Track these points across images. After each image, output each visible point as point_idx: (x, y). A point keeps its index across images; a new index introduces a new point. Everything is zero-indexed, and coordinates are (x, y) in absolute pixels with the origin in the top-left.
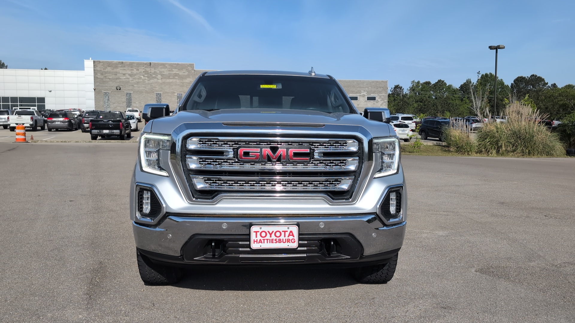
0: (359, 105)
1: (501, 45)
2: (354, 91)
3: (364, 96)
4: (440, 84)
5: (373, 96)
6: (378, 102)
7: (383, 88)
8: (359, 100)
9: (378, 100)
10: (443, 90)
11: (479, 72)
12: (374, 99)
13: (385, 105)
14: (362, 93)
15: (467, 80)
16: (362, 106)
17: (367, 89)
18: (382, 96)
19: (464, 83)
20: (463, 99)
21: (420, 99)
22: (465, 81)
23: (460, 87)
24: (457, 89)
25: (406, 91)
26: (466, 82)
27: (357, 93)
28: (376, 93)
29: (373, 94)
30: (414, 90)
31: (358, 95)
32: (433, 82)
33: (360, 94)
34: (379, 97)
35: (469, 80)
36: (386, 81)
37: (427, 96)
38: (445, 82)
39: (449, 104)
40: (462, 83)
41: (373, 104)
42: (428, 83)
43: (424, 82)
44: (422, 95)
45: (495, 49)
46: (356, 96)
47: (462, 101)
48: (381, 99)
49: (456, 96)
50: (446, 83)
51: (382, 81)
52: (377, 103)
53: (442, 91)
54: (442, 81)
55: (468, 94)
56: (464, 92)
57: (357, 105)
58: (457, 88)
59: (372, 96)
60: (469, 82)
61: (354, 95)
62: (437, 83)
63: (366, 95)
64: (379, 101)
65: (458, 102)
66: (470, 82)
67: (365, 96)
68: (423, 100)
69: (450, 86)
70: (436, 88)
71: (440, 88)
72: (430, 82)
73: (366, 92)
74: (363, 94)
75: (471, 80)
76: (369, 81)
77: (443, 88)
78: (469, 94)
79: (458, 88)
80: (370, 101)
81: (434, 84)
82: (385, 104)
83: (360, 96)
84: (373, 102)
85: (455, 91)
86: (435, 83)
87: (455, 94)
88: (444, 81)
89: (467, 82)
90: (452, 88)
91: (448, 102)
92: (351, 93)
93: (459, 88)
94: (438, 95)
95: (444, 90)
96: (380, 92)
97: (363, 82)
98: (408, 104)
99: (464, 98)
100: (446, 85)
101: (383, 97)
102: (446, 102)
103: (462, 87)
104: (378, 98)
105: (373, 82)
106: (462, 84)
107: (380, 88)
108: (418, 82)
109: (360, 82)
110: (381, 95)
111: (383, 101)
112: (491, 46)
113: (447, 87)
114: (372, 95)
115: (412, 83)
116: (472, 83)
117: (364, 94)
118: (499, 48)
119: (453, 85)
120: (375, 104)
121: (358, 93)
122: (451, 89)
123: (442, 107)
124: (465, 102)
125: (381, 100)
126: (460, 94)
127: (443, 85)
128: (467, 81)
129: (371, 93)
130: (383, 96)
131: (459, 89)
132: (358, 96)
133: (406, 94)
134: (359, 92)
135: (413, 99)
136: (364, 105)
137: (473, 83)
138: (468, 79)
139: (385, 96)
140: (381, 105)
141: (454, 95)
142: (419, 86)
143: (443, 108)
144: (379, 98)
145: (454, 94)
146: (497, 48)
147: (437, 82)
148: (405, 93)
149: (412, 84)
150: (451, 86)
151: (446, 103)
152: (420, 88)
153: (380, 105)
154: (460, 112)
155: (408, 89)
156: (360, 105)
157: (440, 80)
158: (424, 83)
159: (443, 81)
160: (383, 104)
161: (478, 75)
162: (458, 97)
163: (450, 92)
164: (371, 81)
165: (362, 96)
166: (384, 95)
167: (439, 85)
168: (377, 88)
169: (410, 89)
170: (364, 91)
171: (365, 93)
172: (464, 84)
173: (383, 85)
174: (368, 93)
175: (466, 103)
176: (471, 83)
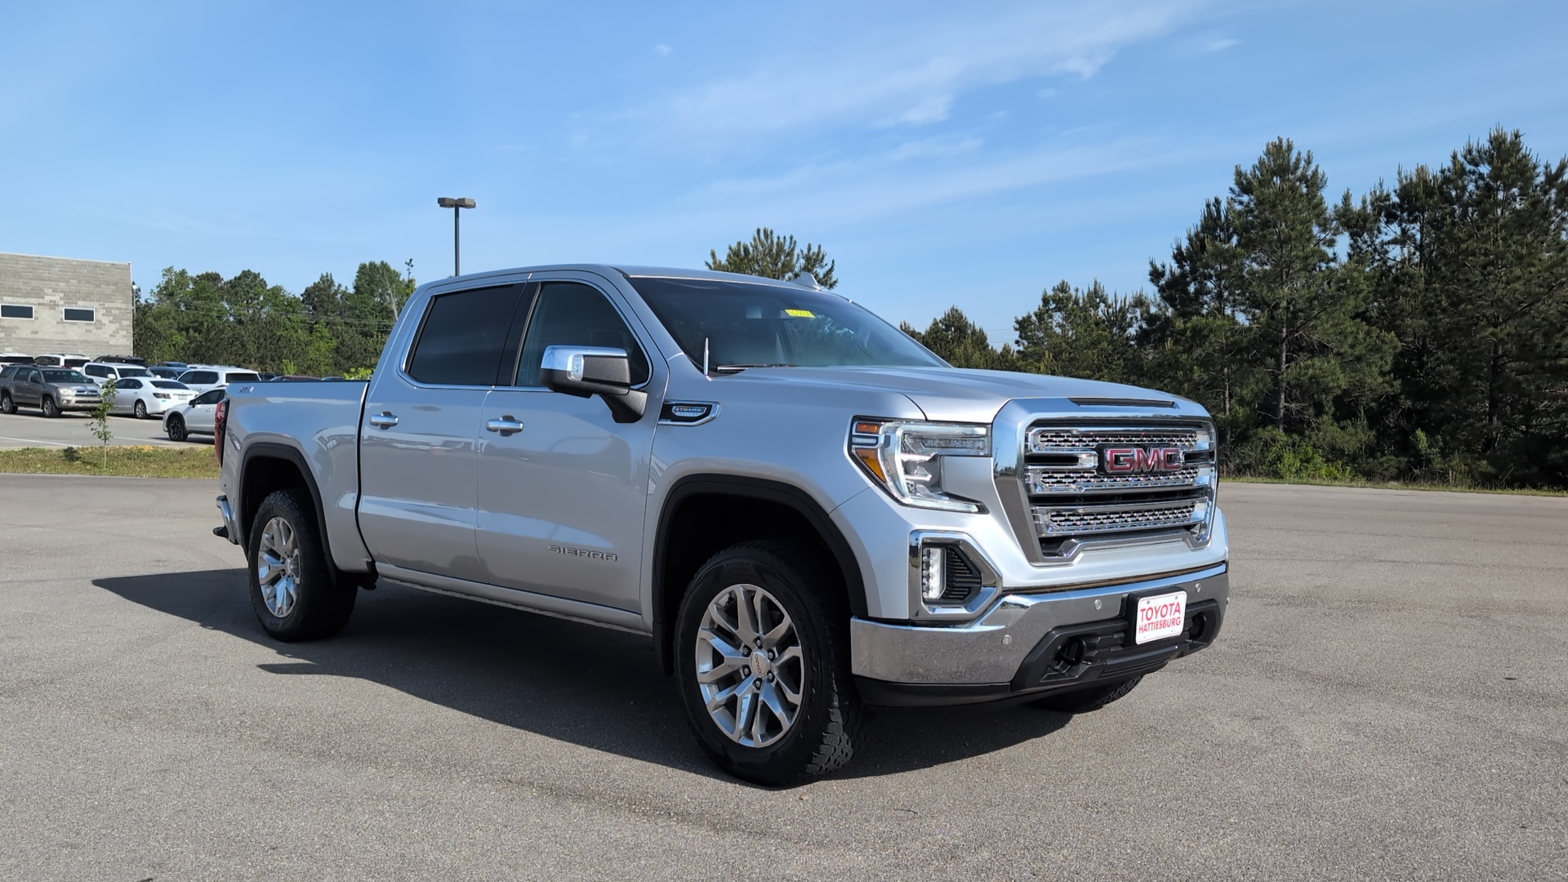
0: (37, 333)
1: (468, 199)
2: (21, 289)
3: (53, 305)
4: (248, 283)
5: (83, 307)
6: (100, 325)
7: (115, 284)
8: (36, 318)
9: (101, 321)
10: (258, 299)
11: (411, 260)
12: (87, 316)
13: (124, 337)
14: (47, 298)
15: (322, 276)
16: (47, 337)
17: (62, 284)
18: (114, 308)
19: (314, 284)
20: (315, 326)
21: (192, 323)
22: (317, 280)
23: (304, 294)
24: (295, 298)
25: (148, 296)
26: (319, 282)
27: (28, 295)
28: (93, 301)
29: (86, 300)
30: (171, 295)
31: (34, 300)
32: (228, 276)
33: (41, 301)
34: (104, 311)
35: (327, 276)
36: (125, 266)
37: (215, 314)
38: (261, 277)
39: (279, 339)
40: (310, 284)
41: (86, 331)
42: (214, 278)
43: (200, 274)
44: (196, 310)
45: (452, 206)
46: (27, 303)
47: (311, 332)
48: (111, 318)
49: (293, 317)
50: (265, 279)
51: (113, 264)
52: (97, 328)
53: (256, 301)
54: (254, 274)
55: (326, 314)
56: (315, 308)
57: (32, 333)
58: (297, 297)
59: (79, 306)
60: (327, 281)
61: (19, 300)
62: (240, 278)
63: (62, 302)
64: (104, 325)
65: (303, 335)
66: (331, 283)
67: (58, 305)
68: (202, 324)
69: (277, 291)
70: (236, 294)
71: (249, 294)
72: (218, 275)
73: (62, 295)
74: (50, 301)
75: (333, 278)
76: (68, 261)
77: (257, 295)
78: (329, 314)
79: (298, 295)
80: (76, 324)
81: (231, 281)
82: (125, 332)
83: (39, 304)
84: (86, 324)
85: (291, 305)
86: (233, 278)
87: (293, 312)
88: (259, 274)
89: (324, 283)
90: (283, 296)
91: (274, 335)
92: (9, 296)
93: (302, 295)
94: (242, 312)
95: (261, 298)
96: (108, 298)
97: (50, 264)
98: (159, 334)
99: (317, 326)
100: (266, 285)
101: (117, 312)
102: (269, 335)
103: (308, 293)
104: (101, 314)
105: (83, 265)
106: (309, 286)
107: (107, 284)
108: (183, 273)
109: (39, 262)
110: (112, 305)
111: (117, 325)
112: (444, 199)
113: (271, 293)
114: (81, 305)
115: (164, 275)
116: (337, 285)
117: (55, 301)
118: (462, 206)
119: (285, 288)
120: (91, 331)
121: (32, 297)
122: (282, 298)
123: (258, 348)
124: (320, 335)
125: (110, 322)
126: (304, 314)
127: (256, 286)
128: (321, 279)
129: (79, 299)
130: (118, 309)
131: (301, 299)
132: (35, 304)
133: (148, 306)
134: (39, 294)
135: (171, 321)
136: (55, 333)
137: (340, 286)
138: (325, 274)
139: (124, 309)
140: (110, 335)
141: (289, 316)
142: (188, 286)
143: (262, 351)
144: (103, 315)
145: (289, 312)
146: (458, 205)
147: (238, 275)
148: (146, 302)
149: (166, 279)
150: (281, 290)
151: (271, 338)
152: (188, 289)
153: (108, 336)
154: (308, 363)
155: (152, 291)
156: (40, 334)
157: (249, 271)
158: (201, 277)
159: (256, 276)
160: (116, 332)
161: (408, 270)
162: (301, 322)
163: (277, 306)
164: (77, 261)
165: (47, 305)
166: (119, 306)
167: (247, 285)
168: (96, 285)
169: (160, 292)
170: (55, 290)
171: (57, 298)
172: (314, 288)
173: (113, 277)
174: (67, 296)
175: (322, 338)
176: (334, 286)
